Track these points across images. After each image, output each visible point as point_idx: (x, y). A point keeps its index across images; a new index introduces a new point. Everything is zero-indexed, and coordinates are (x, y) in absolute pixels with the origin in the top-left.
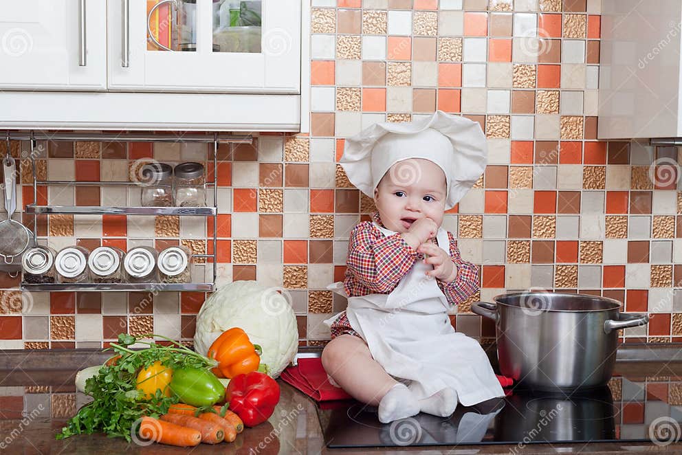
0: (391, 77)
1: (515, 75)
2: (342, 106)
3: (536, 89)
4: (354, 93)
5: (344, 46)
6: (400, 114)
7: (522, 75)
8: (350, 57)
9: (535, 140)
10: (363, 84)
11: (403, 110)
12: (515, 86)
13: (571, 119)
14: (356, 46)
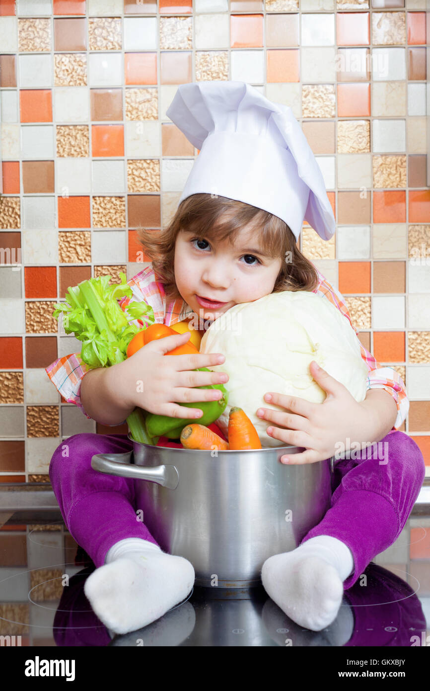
0: (130, 108)
1: (304, 99)
2: (64, 151)
3: (336, 119)
4: (80, 132)
5: (64, 68)
6: (145, 160)
7: (315, 100)
8: (71, 83)
9: (336, 191)
10: (93, 120)
11: (147, 155)
12: (305, 115)
13: (389, 159)
14: (80, 68)
